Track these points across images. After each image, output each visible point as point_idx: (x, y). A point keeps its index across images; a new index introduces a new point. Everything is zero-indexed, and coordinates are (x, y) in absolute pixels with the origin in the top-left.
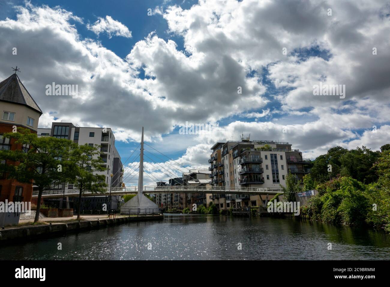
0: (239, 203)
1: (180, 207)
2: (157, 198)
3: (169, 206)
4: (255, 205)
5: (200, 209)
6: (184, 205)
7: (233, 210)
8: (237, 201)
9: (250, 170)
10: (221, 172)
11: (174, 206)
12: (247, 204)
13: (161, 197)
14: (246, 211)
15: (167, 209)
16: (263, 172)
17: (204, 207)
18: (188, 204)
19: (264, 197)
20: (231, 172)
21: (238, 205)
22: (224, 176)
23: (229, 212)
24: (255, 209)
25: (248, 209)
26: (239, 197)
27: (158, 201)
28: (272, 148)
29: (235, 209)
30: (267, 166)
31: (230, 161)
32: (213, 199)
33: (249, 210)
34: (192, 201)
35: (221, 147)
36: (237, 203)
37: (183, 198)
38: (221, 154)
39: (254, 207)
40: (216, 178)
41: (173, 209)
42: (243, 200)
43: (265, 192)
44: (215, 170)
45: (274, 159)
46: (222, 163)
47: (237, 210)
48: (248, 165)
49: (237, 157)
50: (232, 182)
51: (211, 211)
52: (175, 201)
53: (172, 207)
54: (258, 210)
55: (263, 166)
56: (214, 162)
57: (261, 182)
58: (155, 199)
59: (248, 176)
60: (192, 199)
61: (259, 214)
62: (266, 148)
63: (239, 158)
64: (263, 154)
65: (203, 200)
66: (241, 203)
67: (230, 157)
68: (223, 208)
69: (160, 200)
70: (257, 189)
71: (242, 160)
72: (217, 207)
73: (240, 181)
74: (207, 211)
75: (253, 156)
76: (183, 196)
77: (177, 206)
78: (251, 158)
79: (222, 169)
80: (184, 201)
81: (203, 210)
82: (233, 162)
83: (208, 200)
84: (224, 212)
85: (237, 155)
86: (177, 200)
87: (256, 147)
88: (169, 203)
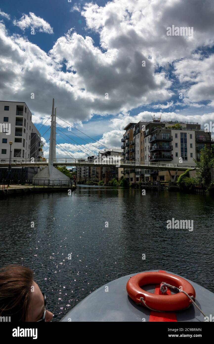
0: (148, 177)
1: (96, 180)
2: (78, 172)
3: (87, 179)
4: (163, 179)
5: (113, 182)
6: (100, 178)
7: (142, 183)
8: (146, 175)
9: (160, 147)
10: (133, 150)
11: (91, 179)
12: (155, 179)
13: (81, 172)
14: (155, 185)
15: (86, 181)
16: (172, 150)
17: (116, 181)
18: (102, 177)
19: (173, 173)
20: (142, 150)
21: (146, 179)
22: (135, 154)
23: (138, 186)
24: (163, 183)
25: (158, 183)
26: (148, 172)
27: (79, 175)
28: (183, 127)
29: (144, 183)
30: (176, 144)
31: (141, 139)
32: (124, 174)
33: (158, 185)
34: (106, 175)
35: (133, 127)
36: (146, 177)
37: (99, 172)
38: (133, 133)
39: (163, 181)
40: (128, 155)
41: (90, 182)
42: (152, 175)
43: (175, 167)
44: (127, 148)
45: (183, 137)
46: (133, 141)
47: (146, 183)
48: (158, 142)
49: (148, 135)
50: (142, 159)
51: (122, 184)
52: (92, 175)
53: (90, 180)
54: (167, 185)
55: (173, 144)
56: (127, 141)
57: (170, 159)
58: (76, 173)
59: (158, 152)
60: (106, 173)
61: (167, 188)
62: (176, 127)
63: (150, 136)
64: (173, 132)
65: (115, 175)
66: (150, 178)
67: (142, 136)
68: (133, 182)
69: (80, 174)
70: (167, 165)
71: (153, 138)
72: (128, 181)
73: (150, 158)
74: (118, 184)
75: (163, 135)
76: (99, 171)
77: (94, 179)
78: (162, 136)
79: (133, 147)
80: (99, 175)
81: (115, 183)
82: (144, 141)
83: (120, 175)
84: (134, 186)
85: (148, 134)
86: (94, 174)
87: (167, 126)
88: (87, 176)
